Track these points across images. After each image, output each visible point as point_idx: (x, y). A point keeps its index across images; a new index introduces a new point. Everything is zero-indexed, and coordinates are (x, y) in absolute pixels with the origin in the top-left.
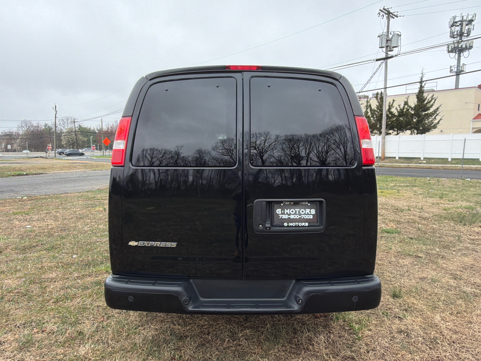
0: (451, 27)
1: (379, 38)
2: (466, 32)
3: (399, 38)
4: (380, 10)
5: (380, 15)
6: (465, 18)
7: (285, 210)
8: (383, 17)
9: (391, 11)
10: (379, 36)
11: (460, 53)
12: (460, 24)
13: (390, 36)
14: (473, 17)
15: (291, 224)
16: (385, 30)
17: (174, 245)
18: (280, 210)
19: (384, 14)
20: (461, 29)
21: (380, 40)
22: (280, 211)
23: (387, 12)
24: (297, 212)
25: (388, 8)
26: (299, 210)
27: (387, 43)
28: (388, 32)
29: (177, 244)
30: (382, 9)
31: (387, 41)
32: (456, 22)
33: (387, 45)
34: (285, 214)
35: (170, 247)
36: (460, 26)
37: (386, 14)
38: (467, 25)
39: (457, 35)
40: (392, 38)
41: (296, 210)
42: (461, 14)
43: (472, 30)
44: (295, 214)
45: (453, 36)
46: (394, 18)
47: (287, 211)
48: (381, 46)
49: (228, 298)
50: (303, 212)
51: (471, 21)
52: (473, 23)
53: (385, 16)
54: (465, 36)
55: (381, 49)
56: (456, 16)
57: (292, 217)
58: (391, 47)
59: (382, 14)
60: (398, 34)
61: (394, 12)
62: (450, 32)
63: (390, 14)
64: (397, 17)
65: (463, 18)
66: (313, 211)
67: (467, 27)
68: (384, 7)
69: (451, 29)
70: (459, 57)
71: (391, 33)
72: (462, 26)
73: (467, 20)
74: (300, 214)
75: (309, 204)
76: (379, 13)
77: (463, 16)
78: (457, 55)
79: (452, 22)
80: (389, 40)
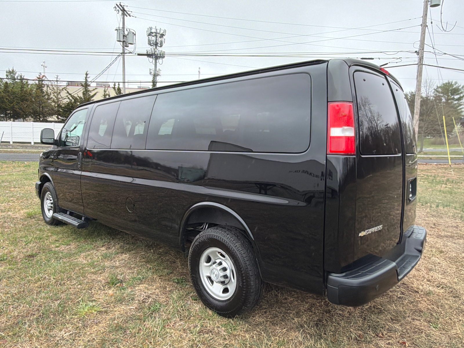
0: (148, 36)
1: (116, 31)
2: (159, 43)
3: (134, 36)
4: (117, 5)
5: (116, 9)
6: (158, 31)
8: (119, 12)
9: (126, 8)
10: (116, 30)
11: (156, 60)
12: (155, 35)
13: (126, 33)
14: (164, 32)
16: (121, 26)
19: (119, 10)
20: (156, 40)
21: (117, 33)
23: (122, 9)
25: (124, 6)
27: (124, 38)
28: (123, 28)
30: (118, 4)
31: (124, 36)
32: (152, 33)
33: (124, 40)
36: (155, 37)
37: (121, 10)
38: (160, 37)
39: (153, 43)
40: (128, 35)
42: (156, 27)
43: (164, 43)
45: (150, 44)
46: (127, 16)
48: (119, 40)
51: (162, 35)
52: (164, 37)
53: (121, 12)
54: (159, 46)
55: (119, 42)
56: (152, 27)
58: (127, 43)
59: (118, 8)
60: (133, 33)
61: (129, 11)
62: (148, 40)
63: (125, 12)
64: (130, 16)
65: (157, 31)
67: (160, 39)
68: (120, 3)
69: (149, 38)
70: (156, 62)
71: (127, 30)
72: (156, 37)
73: (160, 33)
76: (115, 7)
77: (157, 29)
78: (154, 61)
79: (149, 32)
80: (125, 36)
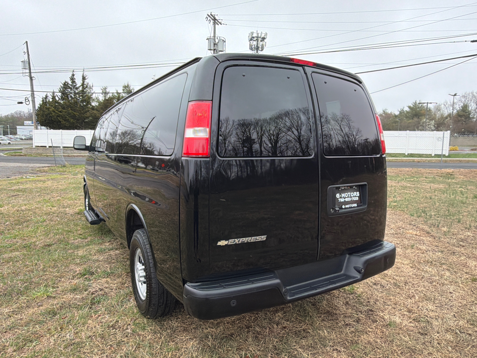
0: (250, 41)
1: (208, 40)
2: (260, 47)
3: (224, 43)
4: (208, 15)
5: (207, 19)
6: (259, 35)
7: (342, 194)
8: (210, 21)
9: (217, 18)
10: (207, 39)
12: (256, 40)
13: (217, 41)
14: (265, 35)
15: (347, 206)
16: (212, 35)
17: (263, 238)
18: (339, 194)
19: (211, 19)
20: (258, 44)
21: (208, 42)
22: (339, 196)
23: (213, 18)
24: (349, 195)
25: (214, 15)
26: (350, 193)
27: (214, 47)
28: (214, 36)
29: (267, 237)
30: (209, 14)
31: (214, 44)
32: (254, 37)
33: (215, 48)
34: (342, 198)
35: (260, 241)
36: (256, 41)
37: (212, 19)
38: (261, 41)
39: (254, 48)
40: (218, 42)
41: (348, 193)
42: (257, 31)
43: (265, 46)
44: (348, 197)
45: (251, 49)
46: (218, 25)
47: (343, 195)
48: (209, 48)
49: (311, 280)
50: (352, 194)
51: (263, 39)
52: (265, 40)
53: (212, 21)
54: (260, 50)
55: (210, 51)
56: (253, 32)
57: (347, 200)
58: (218, 51)
59: (209, 18)
60: (223, 40)
61: (219, 20)
62: (250, 45)
63: (216, 21)
64: (221, 24)
65: (258, 35)
66: (358, 194)
67: (261, 43)
68: (211, 13)
69: (250, 42)
71: (217, 38)
72: (258, 41)
73: (261, 37)
74: (351, 197)
75: (356, 188)
76: (207, 17)
77: (258, 33)
79: (251, 37)
80: (216, 44)
